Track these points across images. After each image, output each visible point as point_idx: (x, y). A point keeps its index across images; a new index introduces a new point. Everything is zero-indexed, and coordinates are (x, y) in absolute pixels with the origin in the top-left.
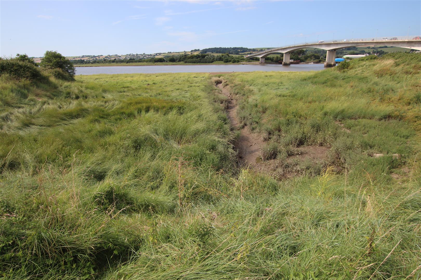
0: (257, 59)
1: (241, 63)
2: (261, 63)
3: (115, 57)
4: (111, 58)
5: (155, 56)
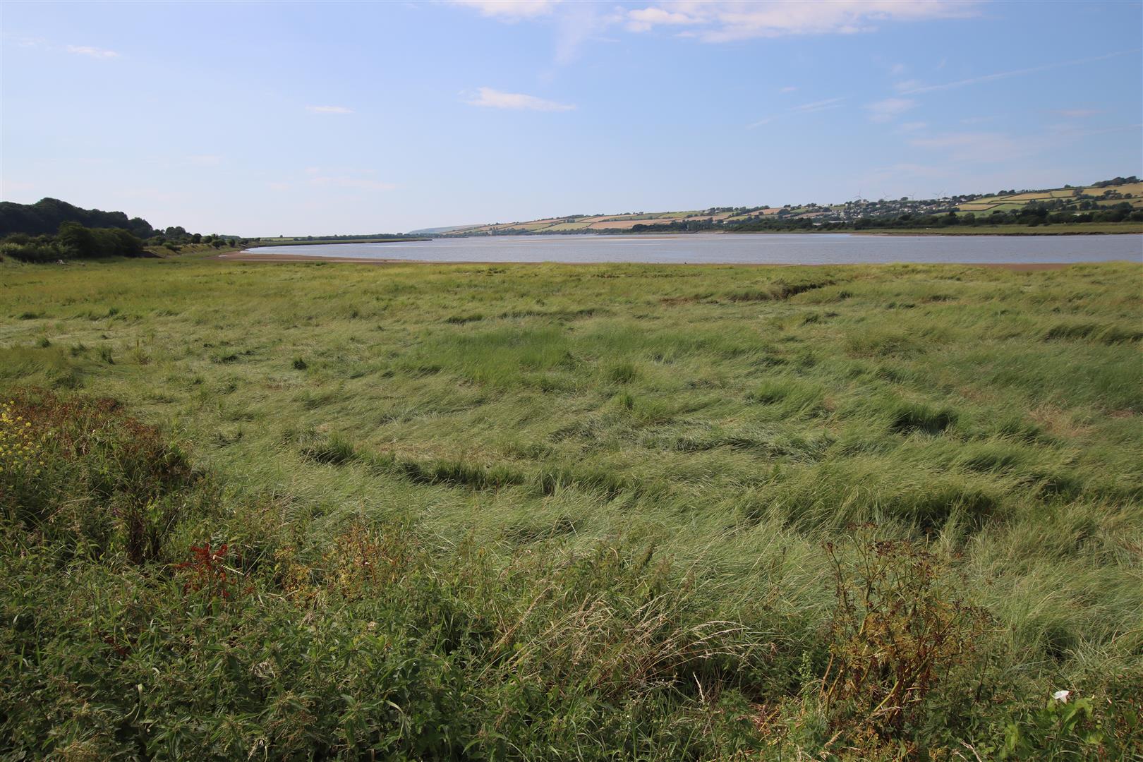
3: (811, 212)
4: (798, 214)
5: (954, 205)
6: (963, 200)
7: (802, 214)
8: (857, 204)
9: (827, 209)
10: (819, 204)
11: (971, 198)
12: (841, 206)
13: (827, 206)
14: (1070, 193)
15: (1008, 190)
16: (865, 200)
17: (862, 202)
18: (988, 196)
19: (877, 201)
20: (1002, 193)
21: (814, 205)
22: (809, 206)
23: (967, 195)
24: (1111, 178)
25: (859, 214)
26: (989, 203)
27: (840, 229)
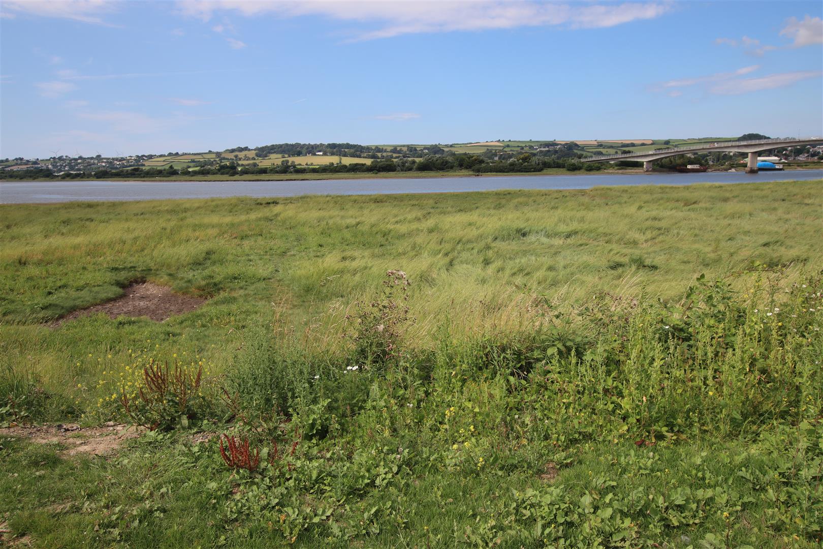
0: (638, 165)
1: (606, 171)
2: (647, 171)
3: (20, 164)
4: (9, 166)
5: (140, 161)
6: (145, 158)
7: (12, 166)
8: (60, 158)
9: (35, 163)
10: (26, 158)
11: (151, 157)
12: (47, 160)
13: (34, 160)
14: (214, 156)
15: (174, 152)
16: (66, 156)
17: (65, 157)
18: (161, 156)
19: (77, 157)
20: (170, 154)
21: (21, 159)
22: (16, 159)
23: (146, 155)
24: (235, 147)
25: (65, 166)
26: (164, 161)
27: (82, 178)
